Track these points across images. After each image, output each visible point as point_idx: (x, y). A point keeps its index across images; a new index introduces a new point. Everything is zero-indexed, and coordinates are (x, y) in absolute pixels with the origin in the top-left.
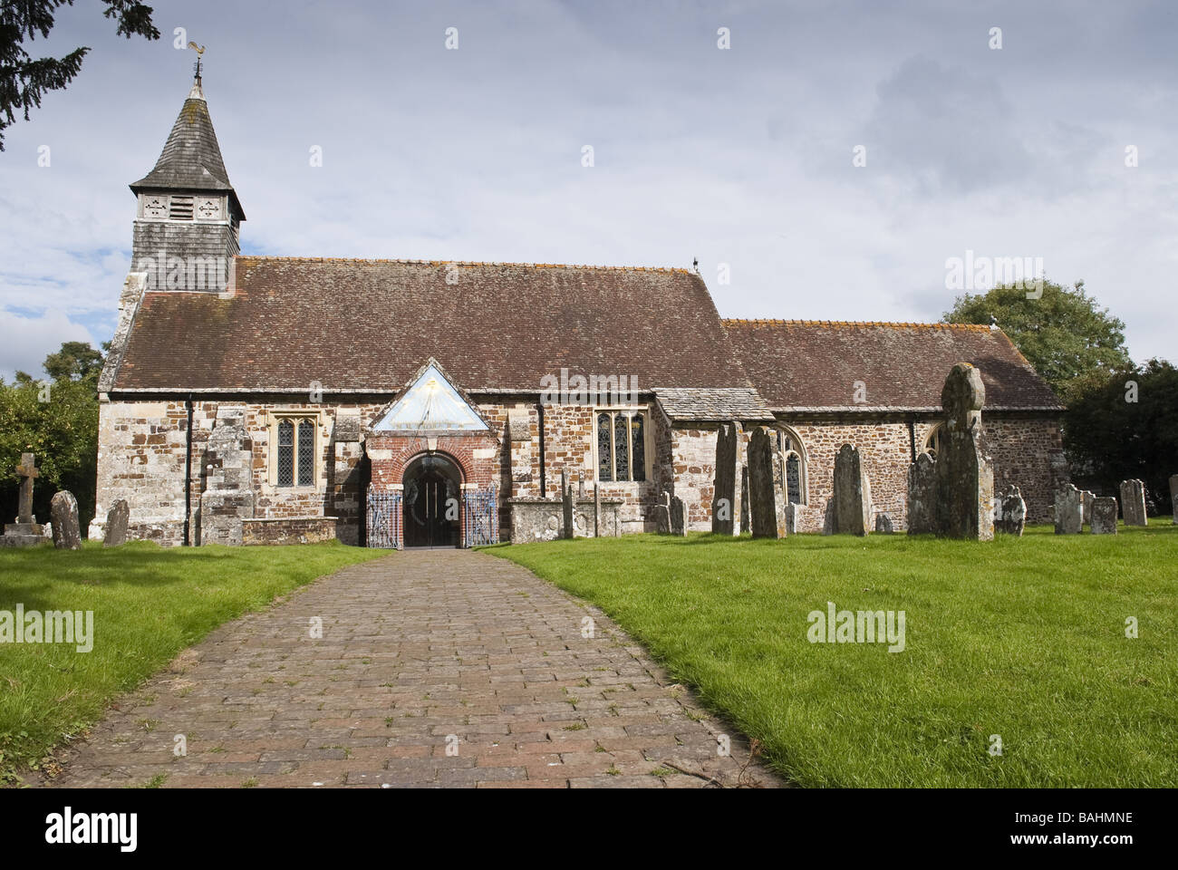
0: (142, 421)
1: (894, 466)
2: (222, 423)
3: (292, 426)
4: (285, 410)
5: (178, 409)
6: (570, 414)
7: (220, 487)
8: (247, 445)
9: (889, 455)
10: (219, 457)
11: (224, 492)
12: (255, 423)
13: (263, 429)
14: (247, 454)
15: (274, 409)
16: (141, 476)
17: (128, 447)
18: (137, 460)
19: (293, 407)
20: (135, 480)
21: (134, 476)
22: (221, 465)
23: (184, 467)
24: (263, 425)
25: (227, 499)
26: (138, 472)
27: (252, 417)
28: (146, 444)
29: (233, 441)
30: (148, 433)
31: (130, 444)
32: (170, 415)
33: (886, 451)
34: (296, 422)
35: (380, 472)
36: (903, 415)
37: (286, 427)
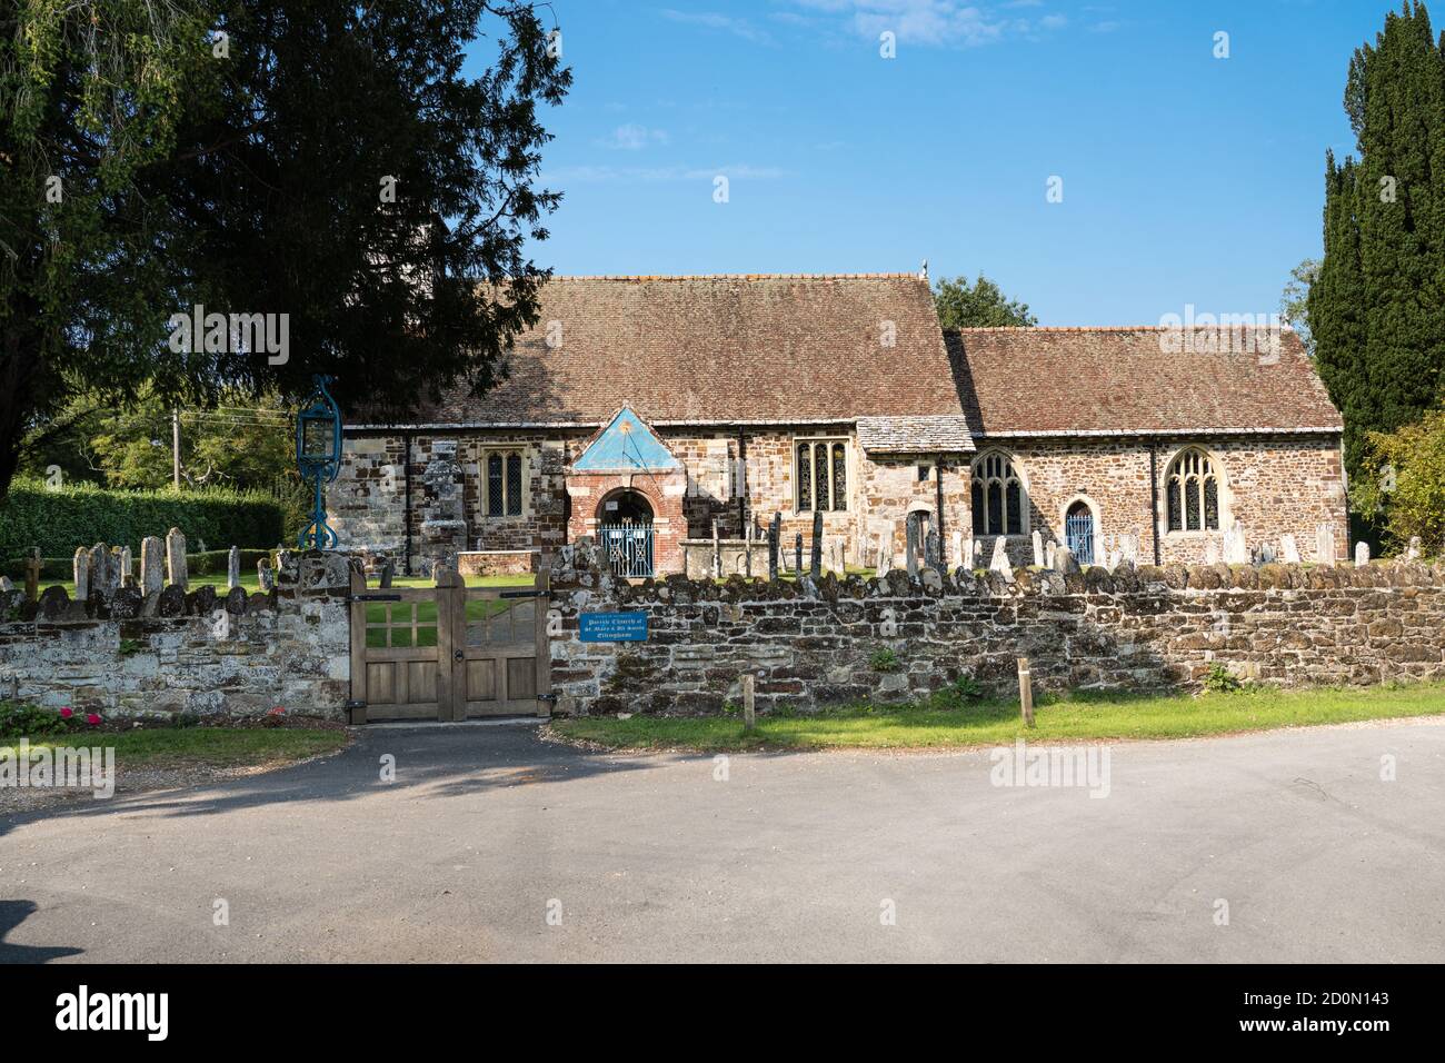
0: (363, 456)
1: (1129, 494)
2: (437, 458)
3: (500, 459)
4: (494, 443)
5: (396, 444)
6: (769, 444)
7: (436, 517)
8: (460, 478)
9: (1123, 482)
10: (435, 490)
11: (440, 523)
12: (466, 456)
13: (475, 462)
14: (460, 487)
15: (484, 443)
16: (365, 507)
17: (353, 481)
18: (361, 492)
19: (501, 441)
20: (360, 511)
21: (359, 507)
22: (437, 498)
23: (404, 497)
24: (474, 458)
25: (444, 529)
26: (362, 504)
27: (464, 450)
28: (368, 478)
29: (447, 475)
30: (370, 467)
31: (354, 477)
32: (390, 449)
33: (1121, 478)
34: (504, 456)
35: (580, 508)
36: (1141, 439)
37: (494, 460)
